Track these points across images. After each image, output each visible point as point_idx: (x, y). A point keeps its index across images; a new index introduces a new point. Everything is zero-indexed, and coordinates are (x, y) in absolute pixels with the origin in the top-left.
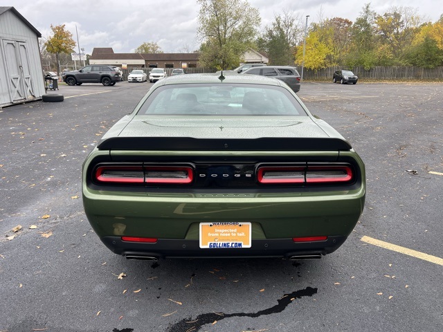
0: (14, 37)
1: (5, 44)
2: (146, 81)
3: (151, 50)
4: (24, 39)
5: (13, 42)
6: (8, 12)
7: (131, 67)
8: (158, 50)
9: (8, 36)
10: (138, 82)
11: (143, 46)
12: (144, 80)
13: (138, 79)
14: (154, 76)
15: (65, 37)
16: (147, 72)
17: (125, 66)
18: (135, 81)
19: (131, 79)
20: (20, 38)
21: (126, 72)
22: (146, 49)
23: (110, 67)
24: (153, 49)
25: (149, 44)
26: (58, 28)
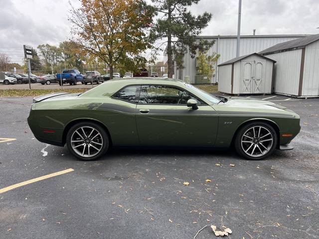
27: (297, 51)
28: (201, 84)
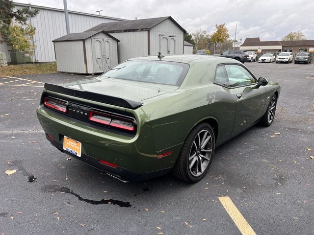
0: (169, 34)
1: (162, 38)
2: (273, 62)
3: (295, 38)
4: (174, 35)
5: (167, 37)
6: (167, 20)
7: (264, 51)
8: (303, 37)
9: (165, 34)
10: (266, 62)
11: (289, 35)
12: (272, 61)
13: (266, 60)
14: (280, 58)
15: (223, 32)
16: (275, 55)
17: (260, 51)
18: (264, 61)
19: (261, 60)
20: (172, 35)
21: (259, 55)
22: (291, 38)
23: (242, 52)
24: (298, 37)
25: (295, 33)
26: (220, 26)
27: (142, 32)
28: (24, 63)
